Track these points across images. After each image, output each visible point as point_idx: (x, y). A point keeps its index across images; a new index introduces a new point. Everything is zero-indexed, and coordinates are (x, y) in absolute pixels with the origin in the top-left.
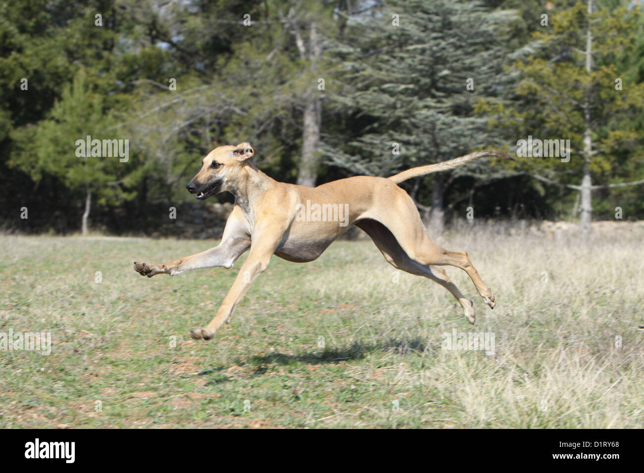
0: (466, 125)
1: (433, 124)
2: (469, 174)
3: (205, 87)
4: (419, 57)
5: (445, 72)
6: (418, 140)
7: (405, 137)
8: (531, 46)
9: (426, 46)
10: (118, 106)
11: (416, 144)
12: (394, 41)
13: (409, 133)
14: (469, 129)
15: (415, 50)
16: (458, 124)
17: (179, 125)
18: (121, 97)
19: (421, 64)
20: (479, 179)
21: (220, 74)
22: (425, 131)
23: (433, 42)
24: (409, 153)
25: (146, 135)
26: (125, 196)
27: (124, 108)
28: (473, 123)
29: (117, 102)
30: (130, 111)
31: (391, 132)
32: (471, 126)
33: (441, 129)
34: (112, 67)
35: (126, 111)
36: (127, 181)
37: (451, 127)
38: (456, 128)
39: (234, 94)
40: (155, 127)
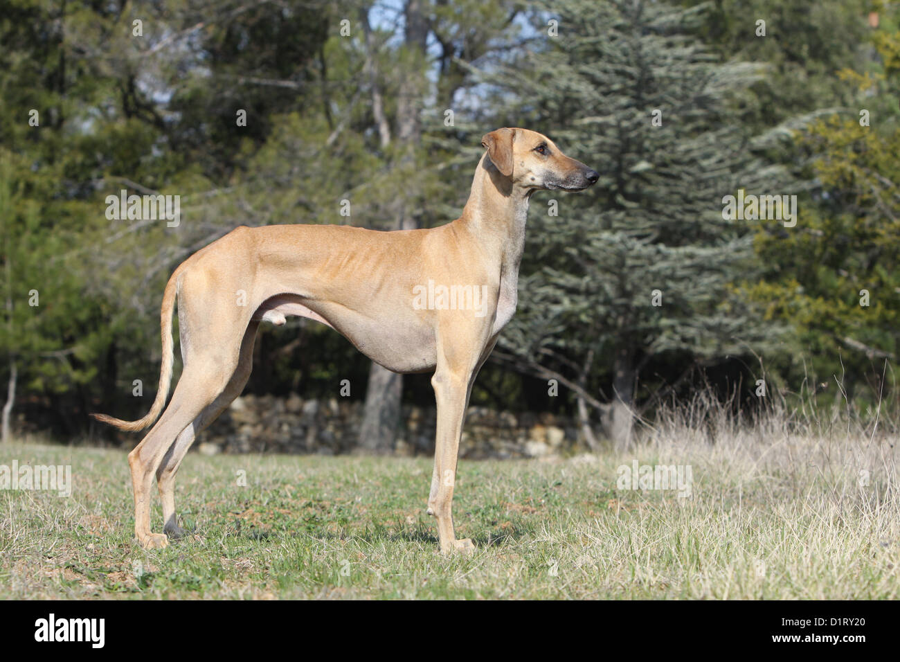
0: (679, 260)
1: (621, 256)
2: (684, 346)
3: (217, 192)
4: (597, 139)
5: (643, 166)
6: (593, 285)
7: (570, 280)
8: (789, 125)
9: (611, 120)
10: (67, 221)
11: (588, 293)
12: (552, 111)
13: (578, 271)
14: (684, 267)
15: (591, 125)
16: (665, 257)
17: (172, 254)
18: (72, 206)
19: (601, 151)
20: (701, 356)
21: (244, 169)
22: (606, 270)
23: (621, 114)
24: (577, 308)
25: (114, 270)
26: (76, 375)
27: (78, 226)
28: (691, 256)
29: (66, 214)
30: (87, 229)
31: (547, 269)
32: (688, 262)
33: (633, 267)
34: (58, 155)
35: (81, 230)
36: (81, 350)
37: (652, 263)
38: (661, 265)
39: (269, 202)
40: (129, 256)
